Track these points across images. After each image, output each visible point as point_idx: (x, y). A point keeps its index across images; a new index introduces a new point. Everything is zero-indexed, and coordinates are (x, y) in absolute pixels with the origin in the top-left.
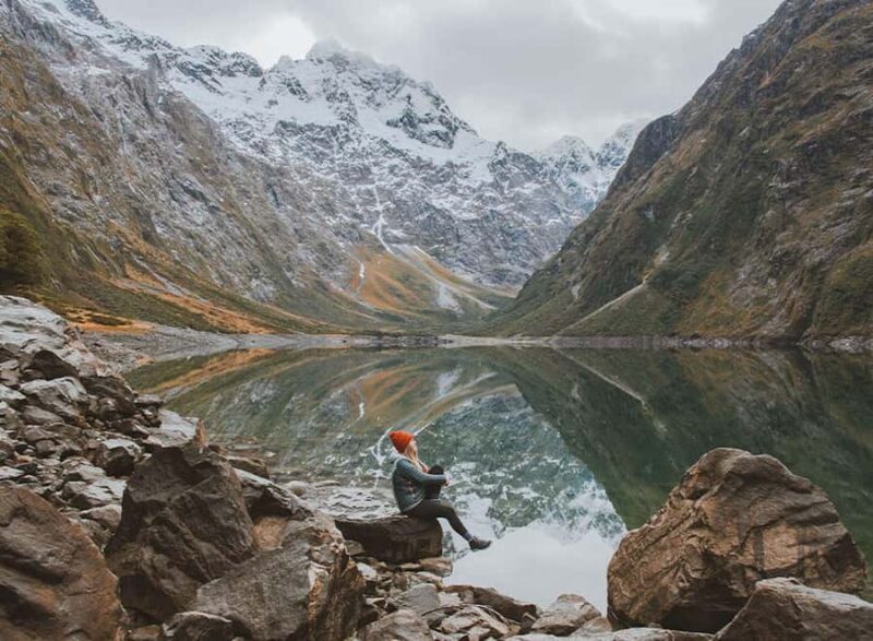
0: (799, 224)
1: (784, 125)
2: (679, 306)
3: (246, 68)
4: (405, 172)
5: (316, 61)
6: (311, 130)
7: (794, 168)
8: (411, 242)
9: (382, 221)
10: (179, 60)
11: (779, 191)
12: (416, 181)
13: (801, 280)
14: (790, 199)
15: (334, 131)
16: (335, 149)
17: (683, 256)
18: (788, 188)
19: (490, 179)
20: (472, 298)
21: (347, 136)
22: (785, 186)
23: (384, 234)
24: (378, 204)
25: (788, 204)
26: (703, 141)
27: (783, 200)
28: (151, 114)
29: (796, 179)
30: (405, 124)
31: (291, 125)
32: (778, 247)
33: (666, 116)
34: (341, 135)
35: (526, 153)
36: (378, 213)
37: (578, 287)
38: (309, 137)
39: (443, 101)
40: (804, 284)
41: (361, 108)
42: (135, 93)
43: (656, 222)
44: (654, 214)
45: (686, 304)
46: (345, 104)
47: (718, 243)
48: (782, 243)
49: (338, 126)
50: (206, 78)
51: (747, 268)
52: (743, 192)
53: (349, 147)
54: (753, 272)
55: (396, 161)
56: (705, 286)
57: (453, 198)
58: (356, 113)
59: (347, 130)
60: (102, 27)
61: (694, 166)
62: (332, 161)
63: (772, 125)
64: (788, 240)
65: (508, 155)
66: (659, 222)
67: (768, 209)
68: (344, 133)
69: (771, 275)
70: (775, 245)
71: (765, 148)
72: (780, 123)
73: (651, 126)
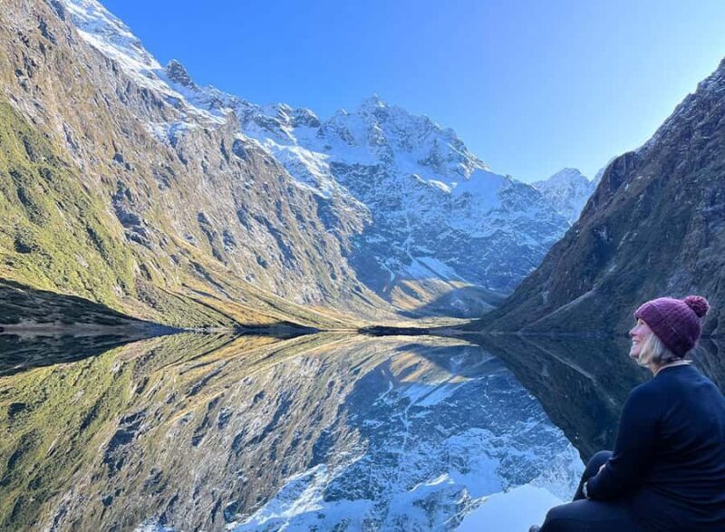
0: (719, 241)
1: (713, 159)
2: (619, 308)
3: (307, 120)
4: (430, 201)
5: (362, 115)
6: (357, 169)
7: (718, 194)
8: (433, 256)
9: (410, 239)
10: (255, 115)
11: (703, 213)
12: (439, 208)
13: (717, 287)
14: (714, 220)
15: (374, 170)
16: (375, 184)
17: (627, 267)
18: (712, 211)
19: (498, 205)
20: (478, 300)
21: (384, 173)
22: (710, 209)
23: (411, 250)
24: (408, 226)
25: (711, 224)
26: (652, 173)
27: (707, 221)
28: (227, 158)
29: (719, 203)
30: (431, 162)
31: (340, 165)
32: (700, 260)
33: (630, 153)
34: (380, 173)
35: (528, 184)
36: (407, 233)
37: (547, 292)
38: (354, 174)
39: (462, 144)
40: (718, 290)
41: (397, 151)
42: (214, 142)
43: (608, 240)
44: (607, 233)
45: (624, 307)
46: (384, 148)
47: (653, 257)
48: (704, 257)
49: (378, 166)
50: (275, 128)
51: (675, 277)
52: (675, 215)
53: (387, 182)
54: (680, 280)
55: (423, 192)
56: (640, 292)
57: (468, 221)
58: (392, 156)
59: (385, 168)
60: (192, 91)
61: (641, 194)
62: (373, 192)
63: (703, 159)
64: (708, 254)
65: (514, 186)
66: (611, 239)
67: (694, 229)
68: (383, 171)
69: (693, 283)
70: (697, 259)
71: (695, 179)
72: (710, 157)
73: (617, 161)
